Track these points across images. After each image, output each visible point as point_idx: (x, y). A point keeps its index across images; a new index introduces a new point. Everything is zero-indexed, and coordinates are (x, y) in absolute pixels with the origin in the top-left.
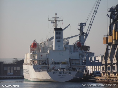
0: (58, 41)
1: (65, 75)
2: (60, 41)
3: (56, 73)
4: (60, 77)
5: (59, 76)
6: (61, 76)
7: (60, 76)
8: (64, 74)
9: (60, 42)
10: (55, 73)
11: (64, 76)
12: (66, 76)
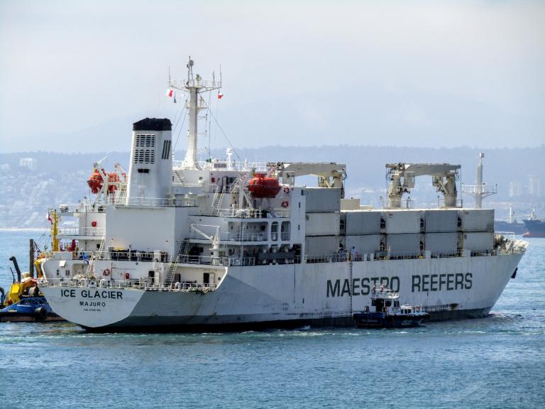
0: (140, 171)
1: (101, 300)
2: (147, 171)
3: (69, 294)
4: (86, 307)
5: (82, 303)
6: (89, 303)
7: (87, 304)
8: (97, 300)
9: (146, 174)
10: (67, 293)
11: (99, 304)
12: (104, 305)
